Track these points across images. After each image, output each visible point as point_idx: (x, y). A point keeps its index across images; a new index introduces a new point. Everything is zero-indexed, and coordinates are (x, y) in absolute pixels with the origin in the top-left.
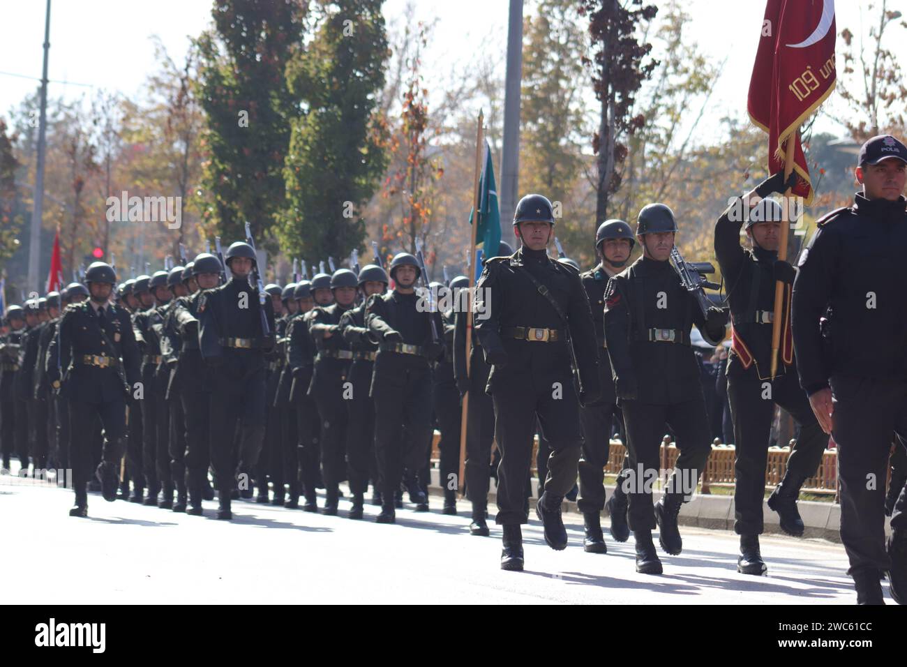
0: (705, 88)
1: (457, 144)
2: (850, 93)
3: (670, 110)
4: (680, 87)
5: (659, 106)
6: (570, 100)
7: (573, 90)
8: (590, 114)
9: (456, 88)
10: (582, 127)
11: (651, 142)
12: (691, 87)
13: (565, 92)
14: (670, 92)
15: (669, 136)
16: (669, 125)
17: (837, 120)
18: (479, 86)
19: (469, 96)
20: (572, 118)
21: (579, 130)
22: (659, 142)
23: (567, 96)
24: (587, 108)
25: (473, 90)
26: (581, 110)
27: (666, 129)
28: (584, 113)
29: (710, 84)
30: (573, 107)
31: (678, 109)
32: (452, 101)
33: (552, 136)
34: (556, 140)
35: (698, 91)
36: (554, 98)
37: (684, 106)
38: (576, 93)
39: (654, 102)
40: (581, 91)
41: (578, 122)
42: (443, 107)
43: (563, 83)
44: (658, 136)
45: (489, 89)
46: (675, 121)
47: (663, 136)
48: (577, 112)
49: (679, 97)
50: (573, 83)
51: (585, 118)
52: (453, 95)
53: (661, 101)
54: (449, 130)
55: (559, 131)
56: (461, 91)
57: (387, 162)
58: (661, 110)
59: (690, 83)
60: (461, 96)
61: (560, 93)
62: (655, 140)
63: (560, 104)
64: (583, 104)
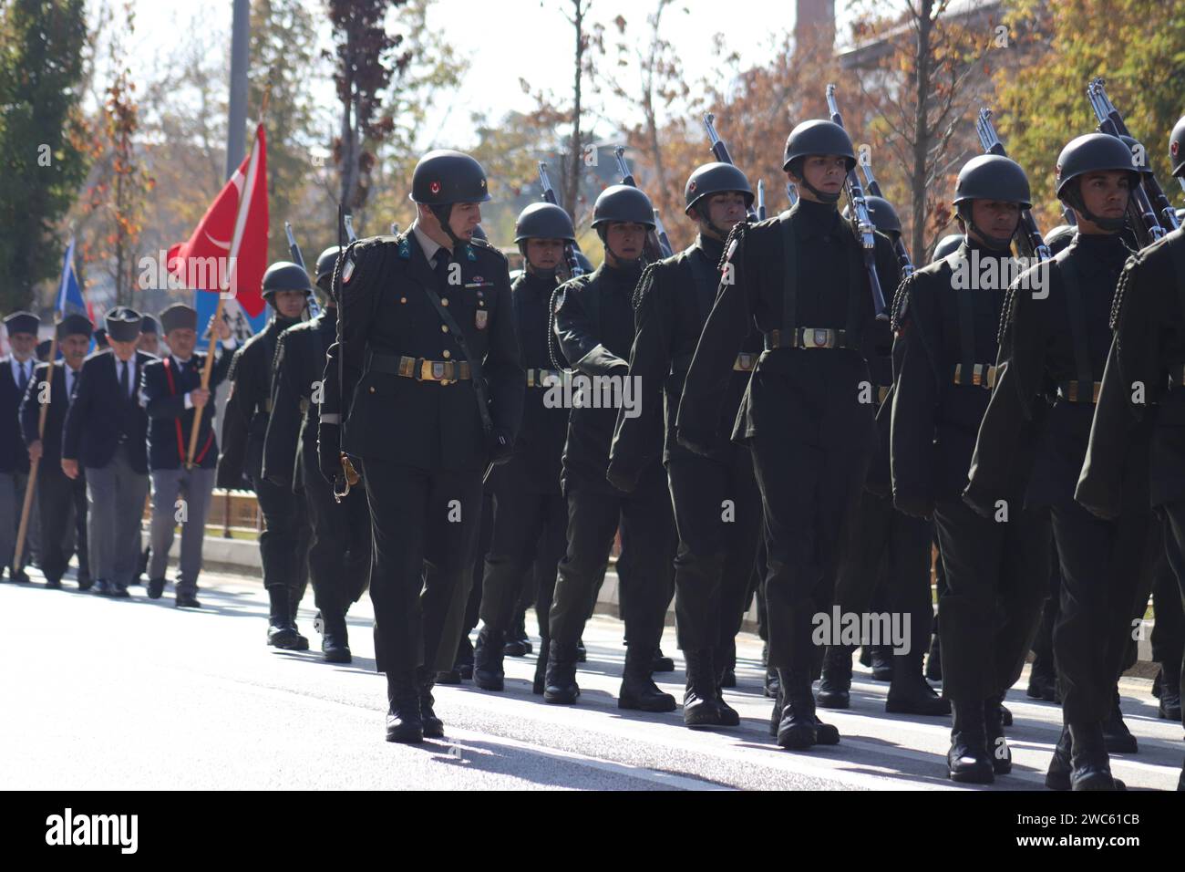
0: (454, 81)
1: (161, 144)
2: (624, 89)
3: (413, 107)
4: (425, 80)
5: (399, 101)
6: (295, 95)
7: (299, 82)
8: (320, 111)
9: (161, 77)
10: (309, 126)
11: (391, 144)
12: (437, 80)
13: (289, 83)
14: (413, 86)
15: (412, 137)
16: (412, 125)
17: (609, 120)
18: (187, 75)
19: (176, 87)
20: (298, 115)
21: (306, 130)
22: (401, 145)
23: (292, 89)
24: (316, 103)
25: (180, 80)
26: (308, 106)
27: (408, 129)
28: (313, 109)
29: (459, 76)
30: (300, 102)
31: (422, 106)
32: (156, 94)
33: (275, 136)
34: (280, 141)
35: (445, 83)
36: (277, 92)
37: (429, 102)
38: (303, 87)
39: (394, 98)
40: (309, 84)
41: (305, 120)
42: (146, 99)
43: (287, 74)
44: (400, 136)
45: (200, 80)
46: (419, 119)
47: (405, 137)
48: (304, 108)
49: (424, 91)
50: (299, 74)
51: (313, 116)
52: (157, 87)
53: (402, 96)
54: (153, 127)
55: (283, 131)
56: (166, 82)
57: (87, 168)
58: (403, 106)
59: (436, 75)
60: (166, 88)
61: (284, 85)
62: (395, 141)
63: (283, 99)
64: (310, 99)
